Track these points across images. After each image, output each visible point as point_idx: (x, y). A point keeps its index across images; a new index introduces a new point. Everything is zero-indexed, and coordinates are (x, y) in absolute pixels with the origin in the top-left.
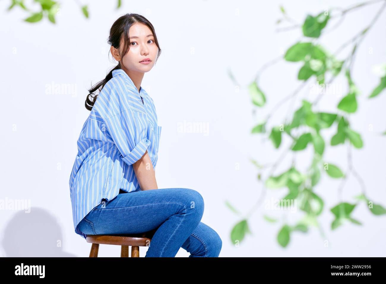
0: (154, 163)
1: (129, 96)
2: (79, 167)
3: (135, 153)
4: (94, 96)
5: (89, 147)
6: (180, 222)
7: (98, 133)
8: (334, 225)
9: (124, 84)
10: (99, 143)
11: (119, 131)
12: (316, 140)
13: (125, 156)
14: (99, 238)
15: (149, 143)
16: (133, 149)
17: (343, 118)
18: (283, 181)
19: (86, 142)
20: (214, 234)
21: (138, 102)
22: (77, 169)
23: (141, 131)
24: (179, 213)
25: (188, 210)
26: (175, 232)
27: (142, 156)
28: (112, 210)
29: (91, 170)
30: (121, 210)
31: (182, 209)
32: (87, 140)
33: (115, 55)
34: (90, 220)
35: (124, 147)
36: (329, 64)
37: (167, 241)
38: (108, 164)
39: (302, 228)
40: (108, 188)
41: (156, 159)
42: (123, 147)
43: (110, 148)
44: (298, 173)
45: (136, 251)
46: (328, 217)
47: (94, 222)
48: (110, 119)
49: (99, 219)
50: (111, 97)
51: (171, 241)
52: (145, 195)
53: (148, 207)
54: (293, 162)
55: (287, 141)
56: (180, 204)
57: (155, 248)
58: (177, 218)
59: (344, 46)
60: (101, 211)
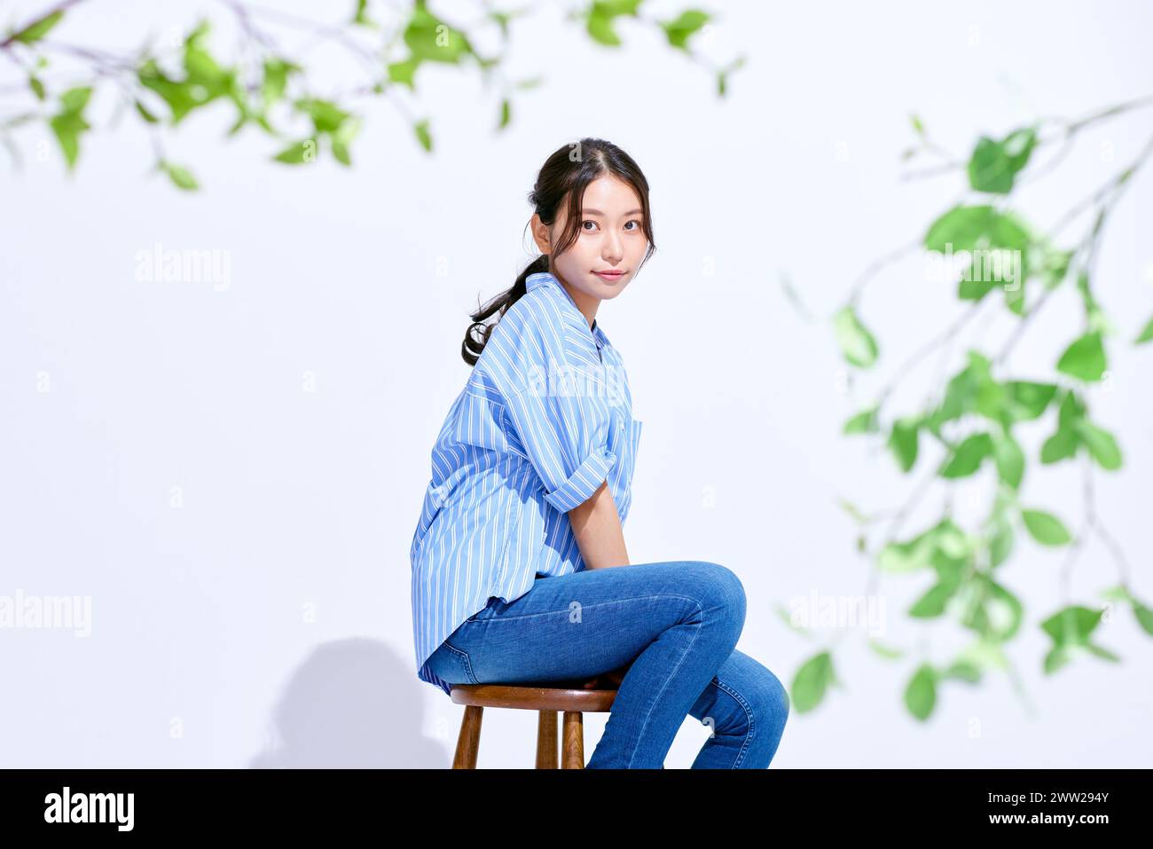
0: (622, 510)
1: (568, 338)
2: (433, 516)
3: (576, 481)
4: (482, 329)
5: (462, 465)
6: (686, 645)
7: (487, 430)
8: (1051, 662)
9: (556, 310)
10: (487, 457)
11: (540, 430)
12: (1004, 451)
13: (554, 489)
14: (481, 691)
15: (612, 460)
16: (574, 471)
17: (1071, 394)
18: (923, 554)
19: (453, 452)
20: (769, 679)
21: (587, 357)
22: (430, 518)
23: (595, 428)
24: (685, 620)
25: (708, 613)
26: (676, 668)
27: (596, 491)
28: (516, 621)
29: (465, 524)
30: (537, 619)
31: (694, 611)
32: (457, 448)
33: (539, 237)
34: (460, 645)
35: (551, 468)
36: (1036, 259)
37: (657, 692)
38: (508, 511)
39: (966, 673)
40: (505, 569)
41: (628, 502)
42: (550, 466)
43: (513, 471)
44: (959, 533)
45: (574, 724)
46: (1034, 643)
47: (471, 651)
48: (520, 396)
49: (483, 644)
50: (523, 341)
51: (667, 692)
52: (598, 579)
53: (606, 608)
54: (948, 505)
55: (931, 451)
56: (688, 599)
57: (629, 712)
58: (680, 633)
59: (1074, 213)
60: (487, 624)
